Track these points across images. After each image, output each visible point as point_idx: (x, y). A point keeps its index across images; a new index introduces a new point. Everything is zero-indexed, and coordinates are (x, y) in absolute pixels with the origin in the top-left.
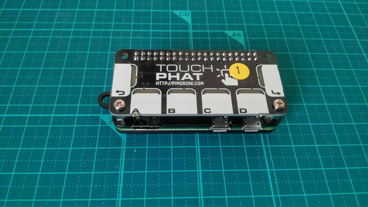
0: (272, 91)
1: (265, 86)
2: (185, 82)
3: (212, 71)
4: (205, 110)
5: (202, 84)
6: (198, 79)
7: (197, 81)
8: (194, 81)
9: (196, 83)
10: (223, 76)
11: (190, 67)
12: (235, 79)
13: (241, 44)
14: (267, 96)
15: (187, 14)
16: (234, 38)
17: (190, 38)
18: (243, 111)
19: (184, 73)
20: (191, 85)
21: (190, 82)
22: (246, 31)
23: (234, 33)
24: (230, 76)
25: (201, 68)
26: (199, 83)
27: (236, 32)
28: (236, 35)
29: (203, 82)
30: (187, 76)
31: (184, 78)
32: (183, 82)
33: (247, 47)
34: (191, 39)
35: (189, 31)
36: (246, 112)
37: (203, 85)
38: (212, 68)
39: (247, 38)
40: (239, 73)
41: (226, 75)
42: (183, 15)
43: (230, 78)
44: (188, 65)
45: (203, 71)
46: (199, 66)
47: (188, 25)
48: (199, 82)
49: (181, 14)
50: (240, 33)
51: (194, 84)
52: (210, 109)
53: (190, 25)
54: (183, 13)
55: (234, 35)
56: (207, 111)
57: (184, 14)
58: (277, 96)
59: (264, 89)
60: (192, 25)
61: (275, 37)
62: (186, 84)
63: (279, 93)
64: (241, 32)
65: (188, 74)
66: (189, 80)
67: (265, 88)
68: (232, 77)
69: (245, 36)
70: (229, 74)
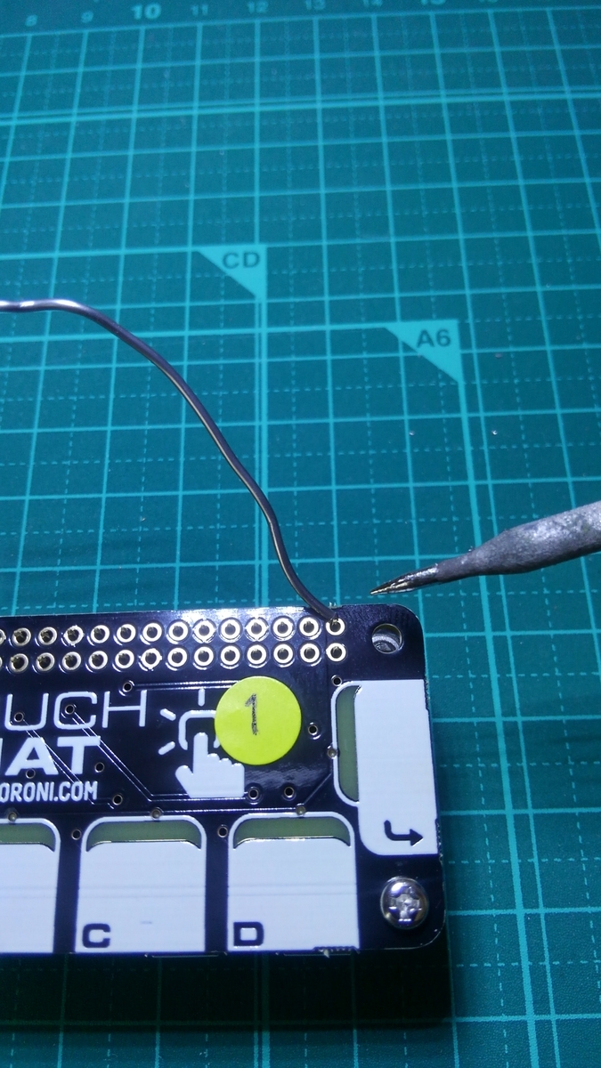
0: (387, 825)
1: (361, 796)
2: (20, 785)
3: (142, 723)
4: (88, 928)
5: (90, 795)
6: (77, 767)
7: (74, 778)
8: (57, 779)
9: (66, 791)
10: (184, 745)
11: (51, 706)
12: (234, 761)
13: (447, 378)
14: (361, 851)
15: (251, 259)
16: (425, 351)
17: (256, 361)
18: (250, 934)
19: (22, 737)
20: (45, 799)
21: (40, 784)
22: (470, 320)
23: (424, 332)
24: (216, 745)
25: (98, 710)
26: (77, 789)
27: (433, 326)
28: (430, 341)
29: (96, 783)
30: (33, 755)
31: (20, 763)
32: (14, 785)
33: (471, 390)
34: (260, 365)
35: (255, 330)
36: (259, 941)
37: (95, 797)
38: (142, 708)
39: (474, 351)
40: (255, 731)
41: (201, 738)
42: (236, 265)
43: (214, 755)
44: (46, 696)
45: (105, 724)
46: (89, 699)
47: (252, 306)
48: (80, 783)
49: (231, 260)
50: (446, 331)
51: (56, 794)
52: (106, 928)
53: (260, 305)
54: (236, 255)
55: (425, 338)
56: (96, 936)
57: (240, 260)
58: (404, 849)
59: (352, 814)
60: (269, 305)
61: (580, 342)
62: (21, 795)
63: (414, 837)
64: (451, 325)
65: (39, 743)
66: (38, 776)
67: (355, 810)
68: (222, 753)
69: (465, 343)
70: (212, 736)
